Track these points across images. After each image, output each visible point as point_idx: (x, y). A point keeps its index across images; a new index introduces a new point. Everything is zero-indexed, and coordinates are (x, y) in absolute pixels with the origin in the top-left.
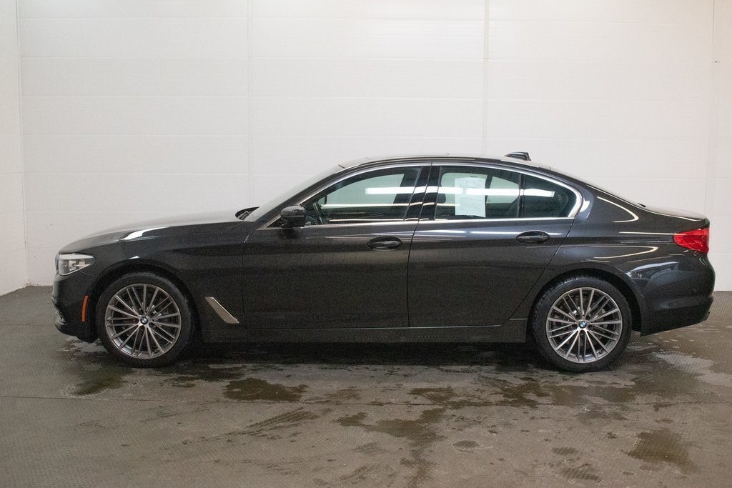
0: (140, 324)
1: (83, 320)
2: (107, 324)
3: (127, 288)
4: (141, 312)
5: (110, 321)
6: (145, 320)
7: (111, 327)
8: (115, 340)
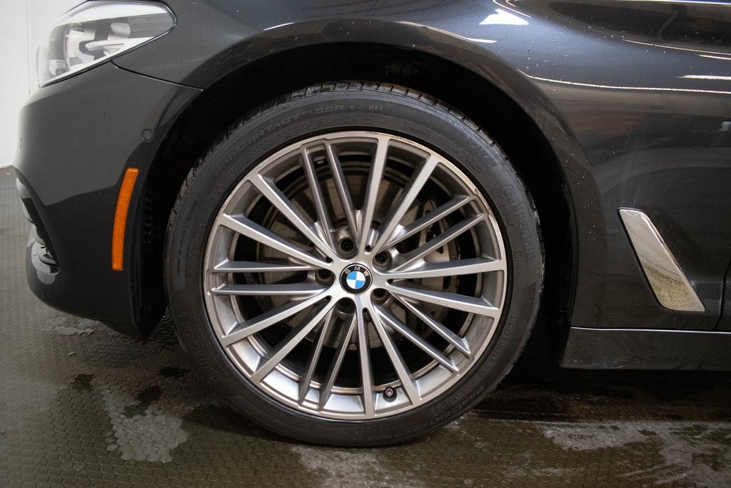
0: (337, 292)
1: (117, 265)
2: (213, 289)
3: (302, 148)
4: (348, 248)
5: (224, 276)
6: (361, 277)
7: (225, 298)
8: (240, 349)
